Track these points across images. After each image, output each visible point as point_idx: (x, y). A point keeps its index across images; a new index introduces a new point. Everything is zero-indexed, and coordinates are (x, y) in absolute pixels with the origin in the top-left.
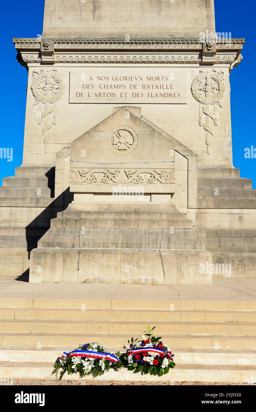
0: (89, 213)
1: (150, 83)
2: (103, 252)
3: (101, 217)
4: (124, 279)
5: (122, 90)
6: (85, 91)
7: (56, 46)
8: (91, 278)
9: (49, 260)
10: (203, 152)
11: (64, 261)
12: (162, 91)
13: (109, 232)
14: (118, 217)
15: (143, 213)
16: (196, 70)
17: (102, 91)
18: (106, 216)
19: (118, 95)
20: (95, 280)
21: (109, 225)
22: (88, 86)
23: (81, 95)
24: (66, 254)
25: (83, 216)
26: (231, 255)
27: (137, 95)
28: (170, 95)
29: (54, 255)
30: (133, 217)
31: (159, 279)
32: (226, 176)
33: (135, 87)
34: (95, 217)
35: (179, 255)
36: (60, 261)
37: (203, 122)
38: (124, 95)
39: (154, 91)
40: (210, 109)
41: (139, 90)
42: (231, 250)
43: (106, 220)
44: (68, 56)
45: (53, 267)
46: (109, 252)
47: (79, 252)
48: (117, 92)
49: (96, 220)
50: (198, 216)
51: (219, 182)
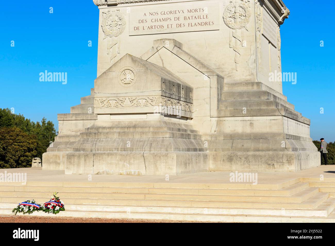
0: (104, 128)
1: (190, 14)
2: (108, 155)
3: (112, 130)
4: (121, 172)
5: (168, 22)
6: (141, 25)
8: (101, 171)
9: (76, 160)
10: (233, 69)
11: (85, 160)
12: (199, 21)
13: (115, 140)
14: (122, 131)
15: (139, 127)
16: (227, 1)
17: (153, 24)
18: (115, 130)
19: (166, 27)
20: (103, 172)
21: (116, 136)
22: (142, 21)
23: (138, 28)
24: (86, 156)
25: (100, 130)
26: (239, 153)
27: (180, 25)
28: (206, 24)
29: (79, 156)
30: (132, 130)
31: (143, 172)
32: (249, 88)
33: (178, 19)
34: (108, 130)
35: (155, 156)
36: (82, 160)
37: (233, 44)
38: (170, 26)
39: (193, 21)
40: (238, 33)
41: (182, 21)
42: (240, 150)
43: (113, 133)
45: (79, 165)
46: (112, 154)
47: (94, 155)
48: (165, 24)
49: (107, 133)
50: (219, 123)
51: (241, 94)
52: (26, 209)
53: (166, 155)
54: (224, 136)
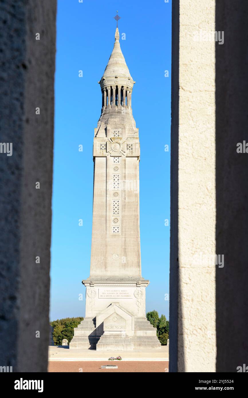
0: (108, 336)
1: (122, 292)
2: (111, 344)
3: (110, 336)
4: (115, 350)
5: (114, 294)
6: (103, 295)
7: (95, 282)
8: (109, 349)
9: (100, 346)
10: (137, 313)
11: (103, 346)
12: (126, 295)
13: (112, 340)
14: (114, 337)
15: (119, 336)
16: (135, 288)
17: (108, 295)
18: (112, 336)
19: (113, 296)
20: (110, 350)
21: (112, 338)
22: (104, 293)
23: (102, 296)
24: (104, 345)
25: (107, 336)
26: (143, 343)
27: (118, 296)
28: (128, 296)
29: (101, 345)
30: (117, 336)
31: (123, 350)
32: (143, 320)
33: (118, 293)
34: (109, 336)
35: (126, 345)
36: (102, 346)
37: (137, 304)
38: (114, 296)
39: (123, 295)
40: (139, 300)
41: (119, 294)
42: (143, 342)
43: (112, 337)
44: (98, 285)
45: (101, 347)
46: (112, 344)
47: (106, 344)
48: (112, 295)
49: (110, 337)
50: (135, 332)
51: (141, 322)
52: (112, 359)
53: (130, 344)
54: (137, 337)
